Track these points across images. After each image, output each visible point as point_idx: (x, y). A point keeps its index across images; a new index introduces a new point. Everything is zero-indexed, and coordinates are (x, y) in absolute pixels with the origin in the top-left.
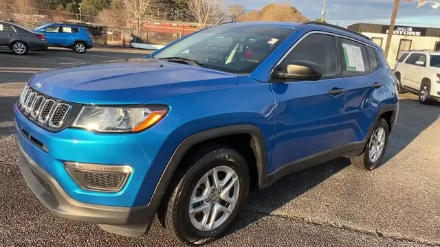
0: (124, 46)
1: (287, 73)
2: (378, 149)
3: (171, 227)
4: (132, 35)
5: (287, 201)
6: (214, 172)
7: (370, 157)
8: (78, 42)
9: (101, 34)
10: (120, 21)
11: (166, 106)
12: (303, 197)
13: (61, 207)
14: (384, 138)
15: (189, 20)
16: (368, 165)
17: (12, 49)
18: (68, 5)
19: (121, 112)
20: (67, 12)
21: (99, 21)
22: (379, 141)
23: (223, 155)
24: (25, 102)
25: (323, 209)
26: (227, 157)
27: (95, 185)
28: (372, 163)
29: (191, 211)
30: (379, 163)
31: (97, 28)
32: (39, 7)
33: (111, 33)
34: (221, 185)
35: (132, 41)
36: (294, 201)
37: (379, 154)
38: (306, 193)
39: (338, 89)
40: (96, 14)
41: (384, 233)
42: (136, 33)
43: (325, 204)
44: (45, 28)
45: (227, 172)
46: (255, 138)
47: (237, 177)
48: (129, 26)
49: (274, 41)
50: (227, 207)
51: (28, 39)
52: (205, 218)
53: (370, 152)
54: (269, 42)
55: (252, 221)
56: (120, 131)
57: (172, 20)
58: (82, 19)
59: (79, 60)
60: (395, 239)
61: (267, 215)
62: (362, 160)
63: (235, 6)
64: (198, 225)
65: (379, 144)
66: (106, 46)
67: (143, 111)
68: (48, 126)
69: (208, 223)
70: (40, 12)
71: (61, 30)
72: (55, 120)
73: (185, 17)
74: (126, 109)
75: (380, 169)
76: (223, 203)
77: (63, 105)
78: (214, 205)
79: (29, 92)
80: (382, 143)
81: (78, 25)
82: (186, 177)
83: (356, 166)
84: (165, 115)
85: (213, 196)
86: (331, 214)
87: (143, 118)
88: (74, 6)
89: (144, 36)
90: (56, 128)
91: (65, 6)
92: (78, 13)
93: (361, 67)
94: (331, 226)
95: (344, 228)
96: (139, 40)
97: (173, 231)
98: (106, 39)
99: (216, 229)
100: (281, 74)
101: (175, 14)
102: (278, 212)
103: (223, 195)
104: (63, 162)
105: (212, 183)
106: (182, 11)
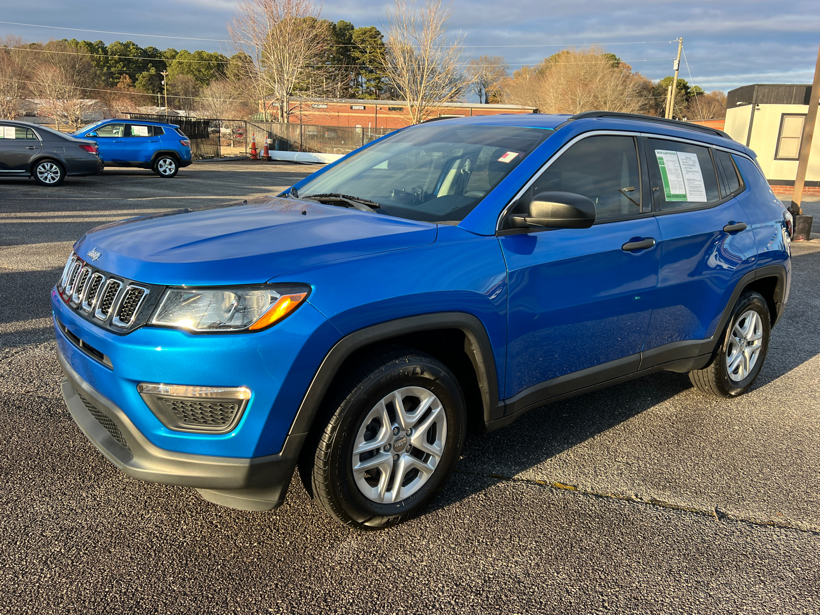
0: (255, 158)
1: (530, 216)
2: (747, 355)
3: (323, 493)
4: (270, 135)
5: (550, 455)
6: (398, 397)
7: (730, 370)
8: (161, 155)
9: (208, 134)
10: (245, 104)
11: (305, 286)
12: (582, 448)
13: (136, 460)
14: (760, 332)
15: (388, 94)
16: (724, 386)
17: (34, 173)
18: (140, 76)
19: (231, 298)
20: (138, 91)
21: (203, 106)
22: (749, 337)
23: (411, 368)
24: (71, 284)
25: (618, 469)
26: (418, 370)
27: (191, 422)
28: (736, 383)
29: (357, 465)
30: (751, 384)
31: (198, 123)
32: (83, 84)
33: (229, 131)
34: (409, 421)
35: (271, 147)
36: (563, 455)
37: (751, 365)
38: (590, 440)
39: (643, 239)
40: (196, 93)
41: (732, 513)
42: (277, 130)
43: (625, 460)
44: (96, 130)
45: (422, 397)
46: (471, 337)
47: (440, 407)
48: (263, 114)
49: (509, 157)
50: (426, 461)
51: (64, 154)
52: (384, 479)
53: (729, 361)
54: (501, 160)
55: (476, 490)
56: (232, 329)
57: (353, 96)
58: (169, 104)
59: (167, 192)
60: (750, 524)
61: (508, 479)
62: (712, 376)
63: (486, 60)
64: (370, 492)
65: (750, 343)
66: (217, 158)
67: (269, 294)
68: (111, 324)
69: (389, 488)
70: (85, 95)
71: (127, 132)
72: (124, 314)
73: (380, 89)
74: (240, 293)
75: (753, 396)
76: (417, 453)
77: (135, 289)
78: (399, 456)
79: (77, 268)
80: (757, 343)
81: (161, 118)
82: (346, 405)
83: (701, 389)
84: (304, 301)
85: (397, 440)
86: (633, 480)
87: (267, 307)
88: (151, 77)
89: (294, 136)
90: (123, 328)
91: (134, 80)
92: (161, 90)
93: (697, 194)
94: (629, 500)
95: (654, 502)
96: (284, 145)
97: (326, 500)
98: (218, 143)
99: (405, 500)
100: (518, 219)
101: (359, 85)
102: (530, 474)
103: (416, 438)
104: (137, 383)
105: (393, 417)
106: (374, 76)
